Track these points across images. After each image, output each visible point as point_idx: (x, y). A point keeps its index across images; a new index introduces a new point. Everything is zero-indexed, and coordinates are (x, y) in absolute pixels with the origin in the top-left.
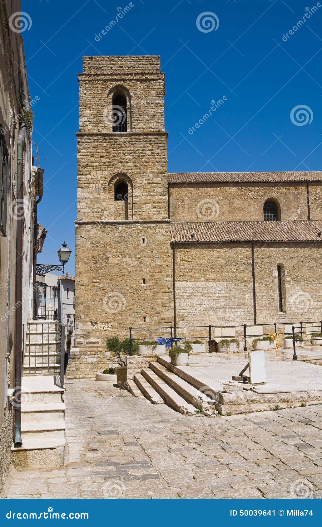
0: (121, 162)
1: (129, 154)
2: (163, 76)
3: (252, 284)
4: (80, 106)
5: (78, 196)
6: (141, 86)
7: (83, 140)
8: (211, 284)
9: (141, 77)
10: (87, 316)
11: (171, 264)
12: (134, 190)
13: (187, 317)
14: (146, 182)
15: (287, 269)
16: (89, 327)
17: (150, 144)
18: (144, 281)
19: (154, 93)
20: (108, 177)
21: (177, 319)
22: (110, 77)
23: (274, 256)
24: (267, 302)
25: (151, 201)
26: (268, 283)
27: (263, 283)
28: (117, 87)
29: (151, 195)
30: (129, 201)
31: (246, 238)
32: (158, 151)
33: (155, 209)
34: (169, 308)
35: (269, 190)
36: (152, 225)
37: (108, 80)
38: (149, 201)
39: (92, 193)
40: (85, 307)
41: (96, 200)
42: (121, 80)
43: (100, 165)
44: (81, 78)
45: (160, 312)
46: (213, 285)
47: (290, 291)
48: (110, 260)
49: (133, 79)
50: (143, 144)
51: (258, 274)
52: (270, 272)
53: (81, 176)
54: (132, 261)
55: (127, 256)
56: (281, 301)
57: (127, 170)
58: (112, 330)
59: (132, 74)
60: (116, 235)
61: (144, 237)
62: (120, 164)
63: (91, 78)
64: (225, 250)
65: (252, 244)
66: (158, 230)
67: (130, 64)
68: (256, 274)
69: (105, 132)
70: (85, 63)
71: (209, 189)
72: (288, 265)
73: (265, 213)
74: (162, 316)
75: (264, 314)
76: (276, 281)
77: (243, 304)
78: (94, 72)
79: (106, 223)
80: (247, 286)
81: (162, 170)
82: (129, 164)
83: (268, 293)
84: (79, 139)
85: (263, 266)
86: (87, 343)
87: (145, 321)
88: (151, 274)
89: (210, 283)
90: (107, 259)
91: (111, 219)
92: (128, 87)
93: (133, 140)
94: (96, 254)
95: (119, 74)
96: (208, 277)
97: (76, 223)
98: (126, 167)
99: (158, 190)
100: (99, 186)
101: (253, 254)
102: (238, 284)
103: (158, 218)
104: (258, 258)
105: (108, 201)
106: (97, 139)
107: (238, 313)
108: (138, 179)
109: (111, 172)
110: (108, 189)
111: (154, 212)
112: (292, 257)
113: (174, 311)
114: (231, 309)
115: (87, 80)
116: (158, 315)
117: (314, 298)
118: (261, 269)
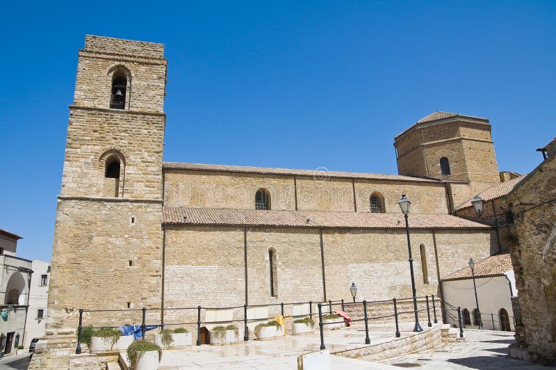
0: (115, 138)
1: (124, 131)
2: (165, 62)
3: (244, 268)
4: (78, 80)
5: (64, 170)
6: (143, 68)
7: (76, 113)
8: (202, 267)
9: (144, 60)
10: (62, 302)
11: (161, 246)
12: (127, 167)
13: (175, 303)
14: (140, 160)
15: (278, 254)
16: (63, 314)
17: (147, 124)
18: (131, 263)
19: (155, 76)
20: (100, 152)
21: (165, 305)
22: (112, 57)
23: (266, 240)
24: (259, 286)
25: (144, 180)
26: (259, 268)
27: (255, 267)
28: (118, 67)
29: (144, 174)
30: (120, 178)
31: (239, 222)
32: (155, 131)
33: (147, 188)
34: (157, 292)
35: (260, 181)
36: (143, 204)
37: (110, 59)
38: (141, 179)
39: (81, 167)
40: (60, 291)
41: (84, 175)
42: (123, 61)
43: (92, 140)
44: (81, 54)
45: (147, 297)
46: (204, 269)
47: (281, 275)
48: (94, 239)
49: (135, 61)
50: (140, 123)
51: (250, 258)
52: (262, 256)
53: (69, 149)
54: (119, 242)
55: (113, 236)
56: (272, 286)
57: (121, 146)
58: (90, 318)
59: (134, 57)
60: (103, 212)
61: (133, 216)
62: (114, 140)
63: (92, 55)
64: (217, 233)
65: (245, 228)
66: (149, 210)
67: (134, 48)
68: (248, 258)
69: (101, 107)
70: (88, 41)
72: (279, 250)
73: (256, 202)
74: (149, 301)
75: (256, 299)
76: (268, 265)
77: (235, 289)
78: (95, 50)
79: (94, 200)
80: (239, 270)
81: (157, 150)
82: (123, 141)
83: (260, 278)
84: (71, 112)
85: (255, 250)
86: (59, 334)
87: (129, 306)
88: (139, 256)
90: (90, 238)
91: (100, 196)
92: (130, 68)
93: (130, 118)
94: (79, 232)
95: (122, 55)
96: (200, 260)
97: (59, 198)
98: (120, 144)
99: (152, 168)
100: (89, 161)
101: (246, 238)
102: (230, 268)
103: (150, 197)
104: (251, 242)
105: (97, 177)
106: (92, 114)
107: (230, 298)
108: (132, 157)
109: (103, 147)
110: (98, 165)
111: (146, 192)
112: (284, 242)
113: (161, 296)
114: (222, 294)
115: (88, 57)
116: (144, 300)
117: (304, 282)
118: (253, 253)
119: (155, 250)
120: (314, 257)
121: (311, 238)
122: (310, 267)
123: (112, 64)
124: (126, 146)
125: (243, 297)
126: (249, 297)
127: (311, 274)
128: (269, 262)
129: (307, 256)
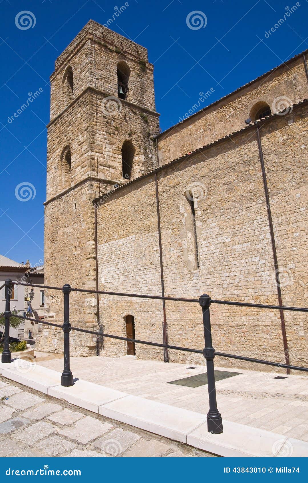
0: (66, 136)
1: (69, 125)
3: (157, 232)
4: (51, 103)
6: (78, 57)
7: (50, 130)
9: (77, 49)
12: (73, 156)
14: (78, 145)
16: (50, 301)
17: (80, 106)
18: (76, 249)
20: (59, 154)
21: (100, 289)
22: (63, 66)
23: (181, 182)
24: (176, 255)
25: (80, 163)
26: (175, 226)
28: (67, 70)
29: (80, 157)
32: (84, 109)
33: (82, 170)
35: (253, 94)
36: (80, 187)
37: (62, 69)
39: (53, 173)
40: (48, 282)
41: (54, 179)
42: (68, 63)
43: (56, 146)
45: (85, 282)
46: (124, 242)
47: (202, 232)
48: (59, 232)
49: (73, 55)
50: (76, 109)
51: (165, 216)
52: (177, 208)
53: (48, 162)
54: (69, 230)
55: (67, 226)
58: (60, 304)
60: (62, 206)
61: (75, 202)
62: (65, 138)
63: (55, 75)
64: (133, 193)
66: (83, 191)
71: (190, 127)
74: (86, 286)
75: (173, 275)
76: (184, 220)
77: (151, 263)
79: (58, 197)
80: (154, 236)
82: (69, 135)
83: (176, 241)
85: (169, 202)
86: (49, 317)
88: (79, 240)
89: (123, 239)
90: (57, 232)
94: (53, 229)
96: (121, 233)
97: (45, 204)
98: (68, 138)
99: (84, 148)
100: (56, 165)
101: (157, 189)
102: (146, 236)
103: (84, 177)
104: (164, 192)
105: (61, 176)
106: (55, 124)
107: (147, 276)
108: (74, 145)
109: (61, 148)
110: (61, 165)
111: (82, 173)
112: (202, 176)
113: (96, 279)
114: (140, 272)
115: (54, 79)
116: (84, 285)
117: (237, 238)
118: (167, 206)
119: (87, 231)
120: (251, 186)
121: (242, 153)
122: (245, 206)
123: (64, 72)
124: (71, 138)
125: (160, 274)
126: (166, 272)
127: (249, 220)
128: (186, 215)
129: (239, 187)
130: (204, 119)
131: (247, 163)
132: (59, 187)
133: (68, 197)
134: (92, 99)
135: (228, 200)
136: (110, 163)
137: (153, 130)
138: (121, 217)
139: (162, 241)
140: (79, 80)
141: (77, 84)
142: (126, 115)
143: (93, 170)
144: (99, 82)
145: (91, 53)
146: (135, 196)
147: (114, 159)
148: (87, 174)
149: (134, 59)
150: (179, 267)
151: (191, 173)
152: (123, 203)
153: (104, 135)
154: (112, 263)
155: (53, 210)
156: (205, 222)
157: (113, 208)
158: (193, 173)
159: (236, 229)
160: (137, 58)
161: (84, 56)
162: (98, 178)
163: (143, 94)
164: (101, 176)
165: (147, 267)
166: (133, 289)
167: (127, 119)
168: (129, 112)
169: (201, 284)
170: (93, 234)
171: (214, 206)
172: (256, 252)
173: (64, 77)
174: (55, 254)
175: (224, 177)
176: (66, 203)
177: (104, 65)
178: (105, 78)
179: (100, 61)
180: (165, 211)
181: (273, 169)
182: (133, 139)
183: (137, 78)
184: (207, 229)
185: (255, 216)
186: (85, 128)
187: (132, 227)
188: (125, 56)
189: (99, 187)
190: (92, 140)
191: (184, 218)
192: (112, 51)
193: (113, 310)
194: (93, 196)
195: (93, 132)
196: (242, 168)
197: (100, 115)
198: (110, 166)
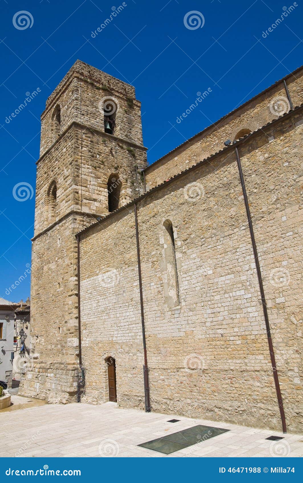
0: (52, 171)
1: (56, 160)
4: (41, 140)
6: (65, 95)
7: (39, 166)
9: (64, 88)
10: (34, 330)
13: (88, 325)
14: (63, 179)
15: (176, 227)
16: (35, 341)
17: (66, 141)
18: (59, 286)
21: (82, 328)
23: (160, 211)
24: (156, 290)
25: (65, 197)
26: (155, 259)
27: (150, 260)
29: (65, 191)
32: (70, 144)
33: (67, 204)
34: (72, 314)
37: (51, 108)
38: (63, 198)
39: (40, 209)
40: (34, 320)
41: (41, 214)
42: (56, 101)
43: (44, 182)
47: (183, 264)
49: (61, 94)
50: (62, 145)
52: (156, 239)
53: (37, 198)
54: (53, 266)
55: (51, 262)
57: (55, 175)
58: (44, 344)
59: (61, 90)
60: (47, 242)
61: (59, 237)
62: (52, 173)
63: (45, 113)
66: (66, 226)
71: (176, 158)
74: (68, 325)
75: (154, 312)
76: (164, 252)
77: (132, 300)
82: (56, 170)
83: (156, 275)
84: (37, 167)
85: (149, 233)
88: (62, 276)
90: (43, 269)
94: (39, 265)
96: (102, 268)
99: (69, 182)
100: (43, 200)
101: (136, 220)
102: (126, 270)
103: (68, 212)
104: (143, 222)
105: (48, 211)
106: (44, 160)
107: (128, 314)
108: (59, 180)
109: (48, 184)
110: (48, 200)
111: (66, 207)
112: (181, 204)
113: (79, 318)
114: (121, 309)
115: (44, 117)
116: (66, 324)
117: (219, 269)
118: (147, 238)
119: (70, 266)
120: (233, 211)
121: (222, 176)
122: (226, 234)
123: (53, 110)
124: (57, 173)
125: (140, 311)
126: (146, 310)
127: (231, 249)
128: (165, 246)
129: (220, 213)
130: (189, 150)
131: (227, 186)
132: (46, 223)
133: (53, 232)
134: (77, 133)
135: (209, 227)
136: (95, 196)
137: (140, 164)
138: (102, 251)
139: (142, 275)
140: (66, 116)
141: (64, 120)
142: (112, 149)
143: (77, 204)
144: (84, 117)
145: (78, 90)
146: (115, 228)
147: (100, 193)
148: (70, 207)
149: (121, 96)
150: (160, 304)
151: (170, 201)
152: (104, 236)
153: (88, 168)
154: (94, 299)
155: (40, 246)
156: (185, 253)
157: (95, 242)
158: (172, 200)
159: (218, 260)
160: (124, 95)
161: (71, 94)
162: (82, 212)
163: (131, 129)
164: (85, 210)
165: (127, 304)
166: (114, 328)
167: (114, 153)
168: (115, 147)
169: (183, 323)
170: (75, 269)
171: (194, 235)
172: (240, 285)
173: (53, 115)
174: (41, 291)
175: (204, 203)
176: (51, 239)
177: (91, 101)
178: (91, 113)
179: (86, 98)
180: (145, 243)
181: (255, 191)
182: (120, 173)
183: (124, 114)
184: (187, 260)
185: (238, 244)
186: (70, 162)
187: (113, 262)
188: (112, 93)
189: (83, 221)
190: (76, 173)
191: (163, 250)
192: (98, 89)
193: (95, 351)
194: (76, 231)
195: (77, 166)
196: (222, 192)
197: (85, 149)
198: (95, 200)
